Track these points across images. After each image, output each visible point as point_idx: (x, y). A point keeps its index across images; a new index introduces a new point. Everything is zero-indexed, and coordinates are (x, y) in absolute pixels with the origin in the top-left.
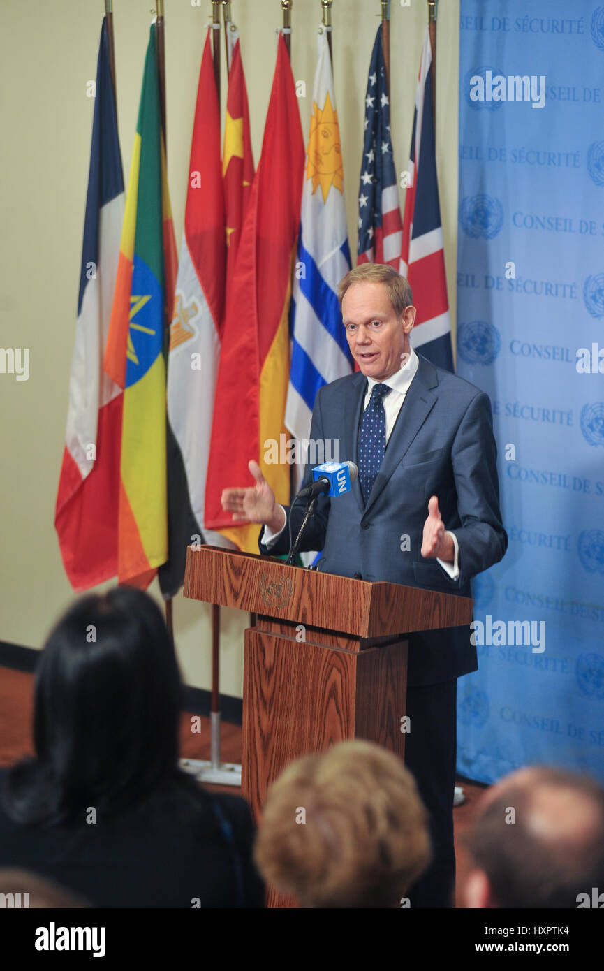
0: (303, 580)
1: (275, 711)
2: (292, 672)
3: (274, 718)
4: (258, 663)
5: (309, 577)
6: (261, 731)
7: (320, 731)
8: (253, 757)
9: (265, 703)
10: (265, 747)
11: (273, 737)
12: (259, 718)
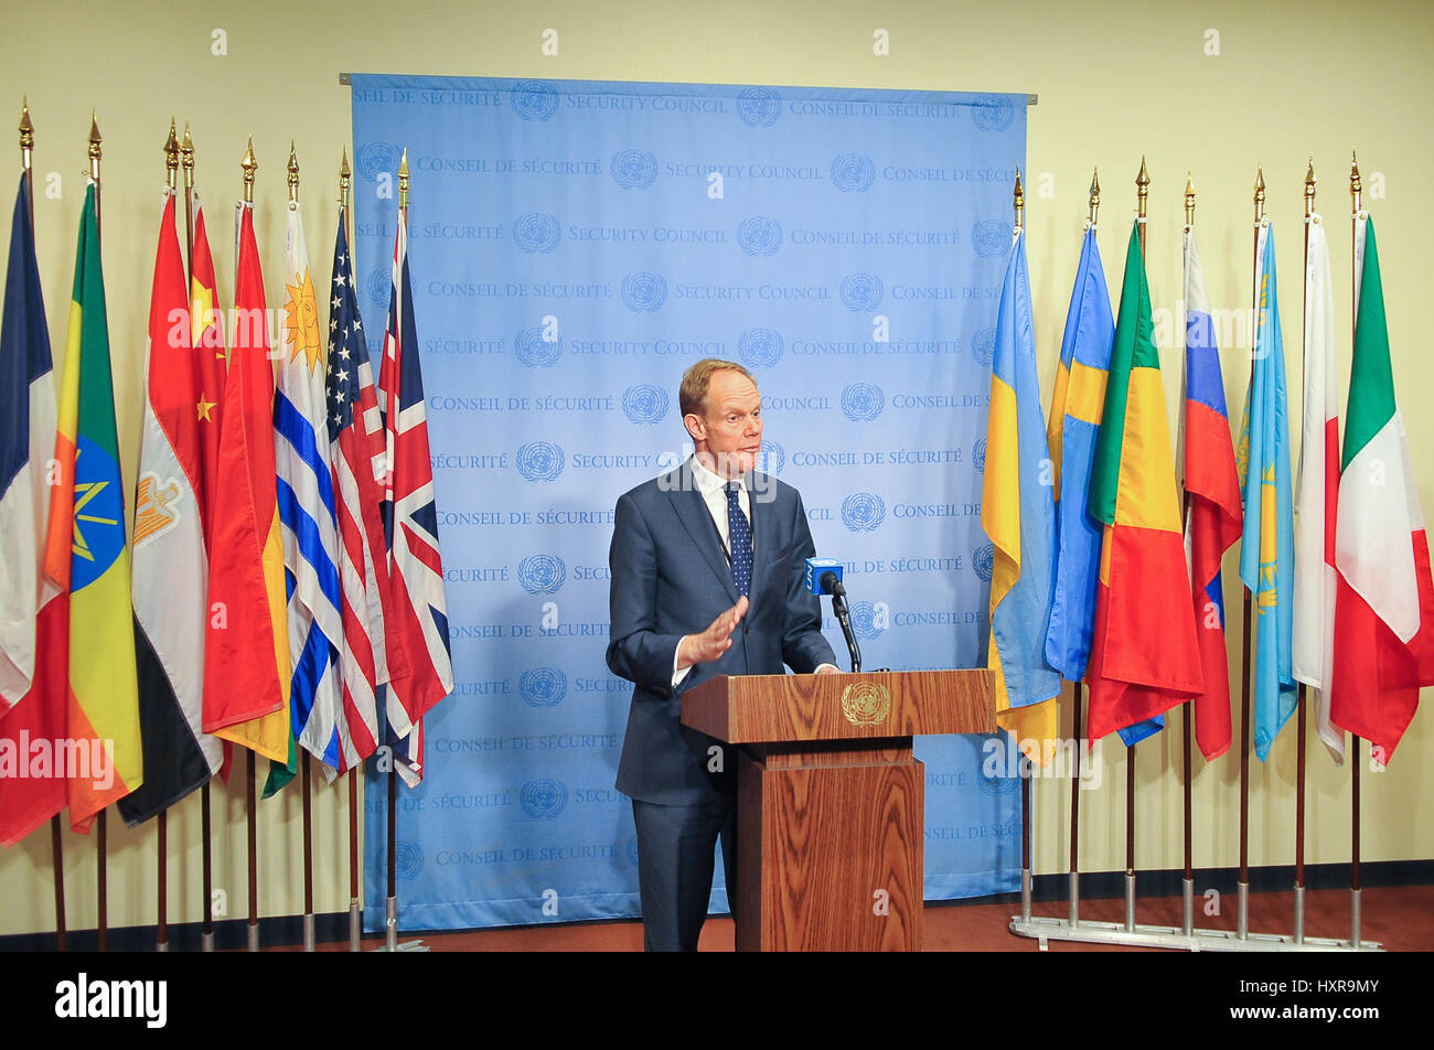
0: (902, 684)
1: (810, 860)
2: (834, 806)
3: (809, 869)
4: (784, 807)
5: (910, 679)
6: (791, 890)
7: (877, 866)
8: (780, 927)
9: (795, 853)
10: (796, 908)
11: (808, 892)
12: (787, 874)
